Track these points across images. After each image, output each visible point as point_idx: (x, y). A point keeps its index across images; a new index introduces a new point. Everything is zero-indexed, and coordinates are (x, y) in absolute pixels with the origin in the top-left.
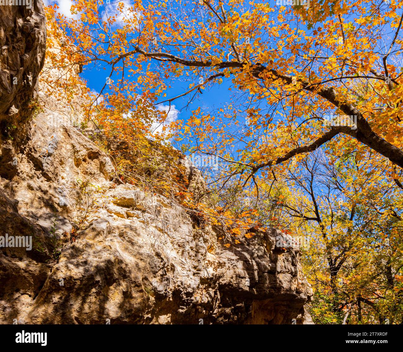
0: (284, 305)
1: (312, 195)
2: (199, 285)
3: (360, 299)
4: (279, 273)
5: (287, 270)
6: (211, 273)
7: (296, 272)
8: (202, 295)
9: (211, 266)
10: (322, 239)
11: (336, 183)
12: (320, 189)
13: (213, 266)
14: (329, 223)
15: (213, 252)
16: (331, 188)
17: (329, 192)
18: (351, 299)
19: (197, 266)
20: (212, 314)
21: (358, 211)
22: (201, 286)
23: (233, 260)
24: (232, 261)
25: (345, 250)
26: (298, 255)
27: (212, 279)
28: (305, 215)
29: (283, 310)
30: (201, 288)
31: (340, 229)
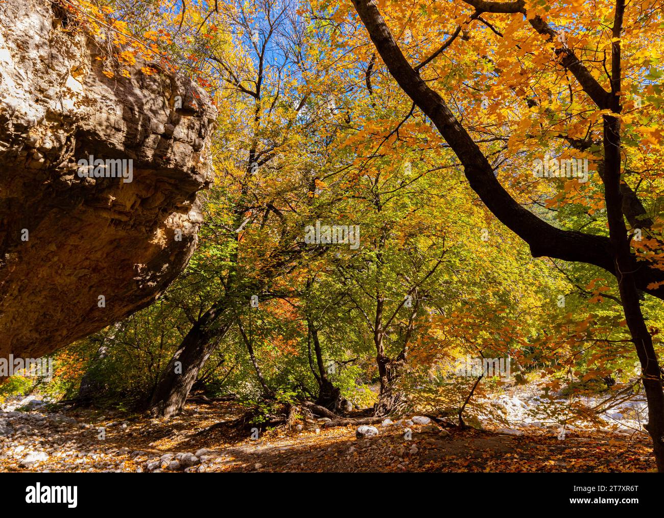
0: (170, 184)
1: (261, 59)
2: (42, 119)
3: (270, 206)
4: (176, 140)
5: (189, 140)
6: (68, 108)
7: (200, 146)
8: (45, 135)
9: (71, 98)
10: (252, 123)
11: (298, 55)
12: (274, 56)
13: (74, 99)
14: (268, 106)
15: (80, 78)
16: (289, 60)
17: (284, 65)
18: (260, 204)
19: (46, 90)
20: (55, 166)
21: (310, 103)
22: (45, 122)
23: (111, 100)
24: (108, 101)
25: (276, 145)
26: (211, 125)
27: (66, 117)
28: (241, 83)
29: (166, 190)
30: (46, 126)
31: (279, 117)
